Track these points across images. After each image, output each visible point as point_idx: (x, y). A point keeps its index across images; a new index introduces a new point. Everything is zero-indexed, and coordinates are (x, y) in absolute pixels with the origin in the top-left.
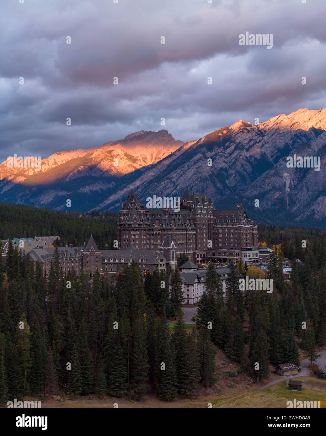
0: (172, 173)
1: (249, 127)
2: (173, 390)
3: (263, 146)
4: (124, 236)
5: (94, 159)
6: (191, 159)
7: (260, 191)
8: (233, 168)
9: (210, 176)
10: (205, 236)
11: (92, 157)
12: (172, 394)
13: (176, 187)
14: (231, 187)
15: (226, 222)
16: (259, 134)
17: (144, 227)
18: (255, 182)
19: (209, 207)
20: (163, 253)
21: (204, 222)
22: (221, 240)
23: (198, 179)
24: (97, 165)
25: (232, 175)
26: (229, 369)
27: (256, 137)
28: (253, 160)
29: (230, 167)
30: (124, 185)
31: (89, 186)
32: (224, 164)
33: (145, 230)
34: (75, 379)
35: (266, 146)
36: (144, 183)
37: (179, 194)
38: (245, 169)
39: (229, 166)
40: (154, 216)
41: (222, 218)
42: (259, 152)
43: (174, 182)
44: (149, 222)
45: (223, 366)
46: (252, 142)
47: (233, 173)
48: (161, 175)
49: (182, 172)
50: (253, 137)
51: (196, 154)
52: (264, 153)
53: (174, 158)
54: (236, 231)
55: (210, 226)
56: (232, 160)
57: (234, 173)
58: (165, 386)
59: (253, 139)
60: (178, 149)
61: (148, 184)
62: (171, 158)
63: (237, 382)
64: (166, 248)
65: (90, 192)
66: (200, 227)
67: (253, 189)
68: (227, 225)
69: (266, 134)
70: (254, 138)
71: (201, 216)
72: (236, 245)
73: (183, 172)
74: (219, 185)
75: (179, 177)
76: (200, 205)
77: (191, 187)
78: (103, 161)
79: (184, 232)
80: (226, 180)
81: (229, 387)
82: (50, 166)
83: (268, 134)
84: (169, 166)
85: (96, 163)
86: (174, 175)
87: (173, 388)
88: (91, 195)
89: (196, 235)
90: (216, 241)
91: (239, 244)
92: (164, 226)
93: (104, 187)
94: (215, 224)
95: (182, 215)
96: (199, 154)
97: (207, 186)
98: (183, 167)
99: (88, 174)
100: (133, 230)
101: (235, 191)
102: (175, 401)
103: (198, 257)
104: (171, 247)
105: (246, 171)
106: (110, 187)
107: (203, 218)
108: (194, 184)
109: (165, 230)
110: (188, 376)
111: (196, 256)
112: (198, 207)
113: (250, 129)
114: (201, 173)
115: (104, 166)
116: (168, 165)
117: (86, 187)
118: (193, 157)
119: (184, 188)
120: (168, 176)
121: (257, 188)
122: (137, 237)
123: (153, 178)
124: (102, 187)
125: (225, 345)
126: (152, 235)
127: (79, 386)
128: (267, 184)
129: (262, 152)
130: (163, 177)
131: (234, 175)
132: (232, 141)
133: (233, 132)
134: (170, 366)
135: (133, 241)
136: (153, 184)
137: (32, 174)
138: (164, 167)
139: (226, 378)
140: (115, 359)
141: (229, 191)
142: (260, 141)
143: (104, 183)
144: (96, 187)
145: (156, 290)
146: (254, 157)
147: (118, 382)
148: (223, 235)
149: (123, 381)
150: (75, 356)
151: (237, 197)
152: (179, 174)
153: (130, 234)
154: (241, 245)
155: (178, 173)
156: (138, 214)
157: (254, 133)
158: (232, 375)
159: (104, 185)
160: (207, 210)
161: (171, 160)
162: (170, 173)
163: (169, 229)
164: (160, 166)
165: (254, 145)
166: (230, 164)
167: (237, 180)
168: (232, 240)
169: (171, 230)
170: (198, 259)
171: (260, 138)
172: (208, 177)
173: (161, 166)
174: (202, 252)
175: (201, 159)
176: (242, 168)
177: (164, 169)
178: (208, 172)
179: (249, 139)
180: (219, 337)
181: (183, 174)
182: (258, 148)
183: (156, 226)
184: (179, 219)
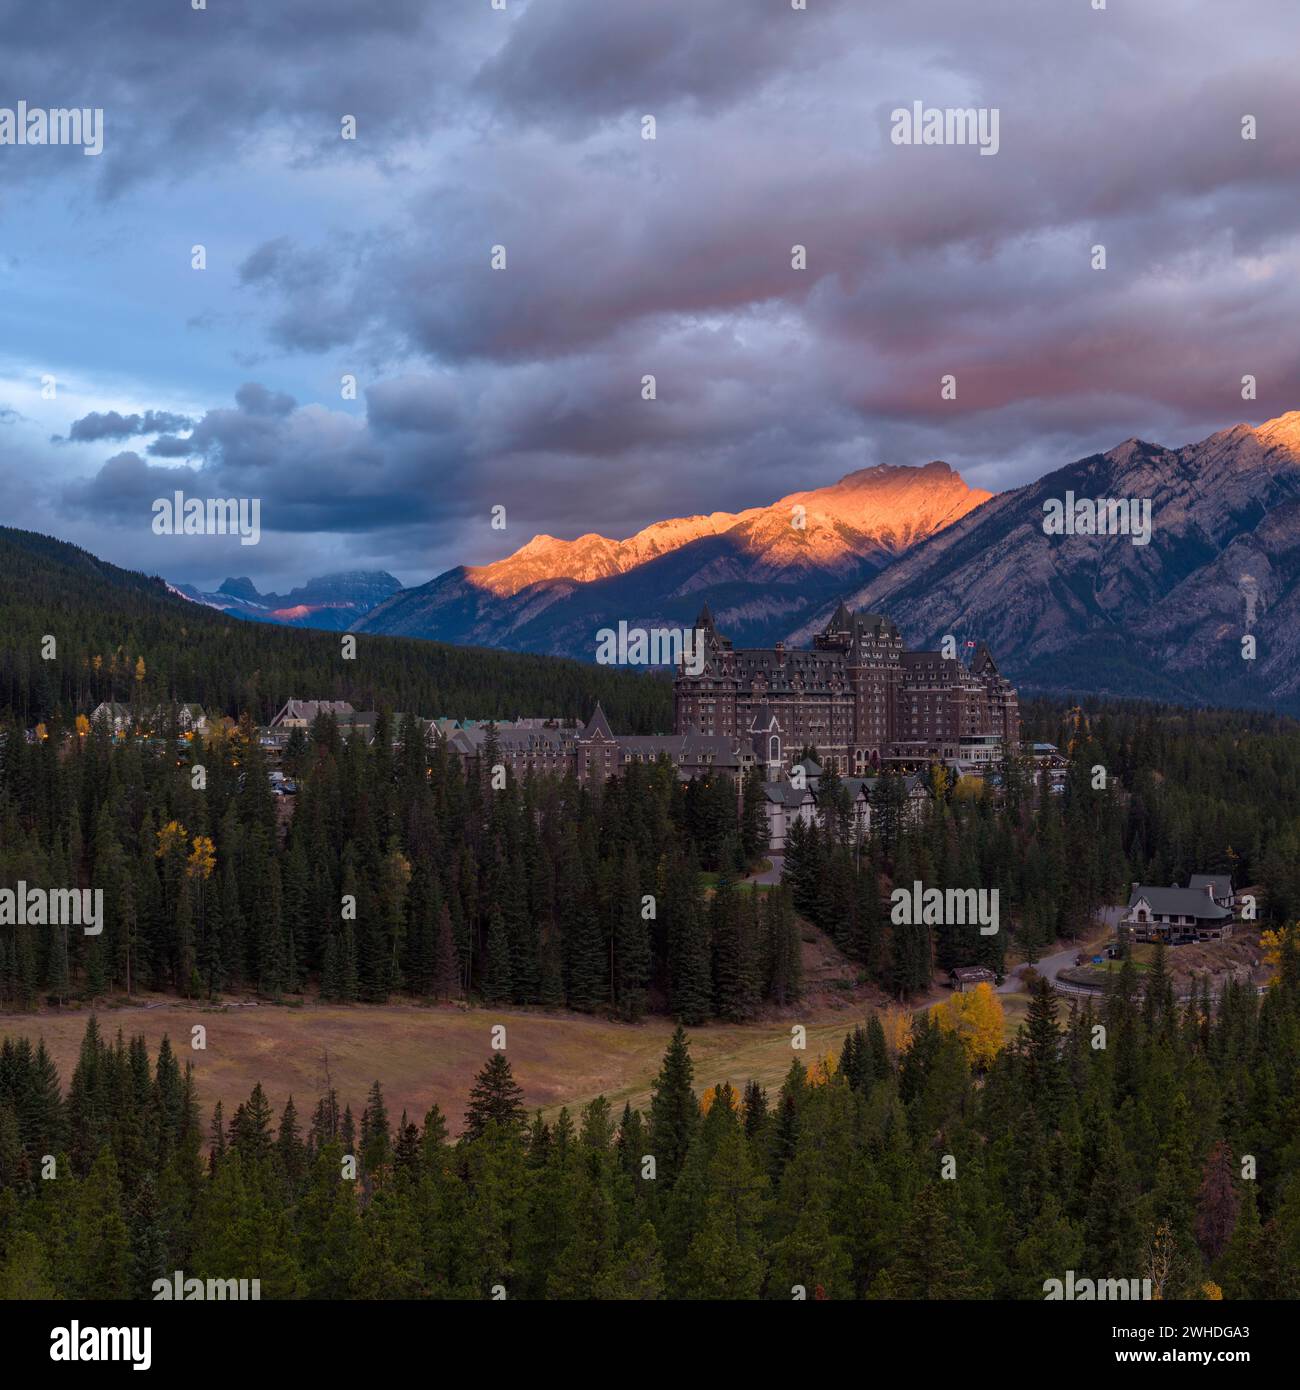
0: (952, 575)
1: (1155, 455)
2: (702, 1004)
3: (1191, 504)
4: (684, 710)
5: (753, 538)
6: (1003, 536)
7: (1179, 622)
8: (1114, 560)
9: (1053, 580)
10: (877, 711)
11: (749, 532)
12: (699, 1011)
13: (965, 609)
14: (1107, 611)
15: (927, 678)
16: (1183, 474)
17: (727, 688)
18: (1166, 598)
19: (891, 645)
20: (751, 743)
21: (876, 678)
22: (915, 721)
23: (1020, 588)
24: (761, 555)
25: (1111, 578)
26: (840, 973)
27: (1174, 482)
28: (1167, 541)
29: (1106, 559)
30: (828, 604)
31: (738, 608)
32: (1091, 550)
33: (730, 695)
34: (496, 969)
35: (1200, 504)
36: (880, 599)
37: (971, 628)
38: (1146, 564)
39: (1104, 557)
40: (752, 665)
41: (919, 670)
42: (1181, 521)
43: (958, 598)
44: (741, 678)
45: (827, 967)
46: (1164, 495)
47: (1112, 573)
48: (925, 579)
49: (979, 571)
50: (1165, 481)
51: (1017, 524)
52: (1195, 523)
53: (961, 534)
54: (948, 700)
55: (892, 689)
56: (1110, 540)
57: (1115, 574)
58: (685, 995)
59: (1165, 488)
60: (970, 513)
61: (890, 603)
62: (952, 534)
63: (852, 1000)
64: (759, 732)
65: (741, 624)
66: (866, 690)
67: (1162, 616)
68: (930, 687)
69: (1200, 475)
70: (1168, 484)
71: (869, 665)
72: (948, 732)
73: (982, 572)
74: (1075, 604)
75: (972, 584)
76: (866, 641)
77: (1003, 609)
78: (779, 544)
79: (825, 700)
80: (1094, 591)
81: (831, 1007)
82: (640, 558)
83: (1204, 475)
84: (945, 555)
85: (760, 548)
86: (958, 579)
87: (702, 1000)
88: (743, 631)
89: (854, 707)
90: (906, 722)
91: (955, 728)
92: (775, 686)
93: (779, 610)
94: (905, 684)
95: (822, 663)
96: (1024, 526)
97: (1044, 607)
98: (982, 559)
99: (737, 578)
100: (703, 695)
101: (1117, 619)
102: (707, 1026)
103: (859, 759)
104: (770, 730)
105: (1147, 570)
106: (794, 610)
107: (873, 669)
108: (1009, 603)
109: (777, 697)
110: (734, 978)
111: (855, 757)
112: (864, 644)
113: (1158, 461)
114: (1028, 573)
115: (781, 556)
116: (942, 553)
117: (730, 611)
118: (1008, 532)
119: (983, 613)
120: (942, 581)
121: (1171, 612)
122: (711, 710)
123: (903, 586)
124: (773, 611)
125: (838, 926)
126: (749, 707)
127: (505, 984)
128: (1196, 604)
129: (1189, 520)
130: (929, 585)
131: (1115, 580)
132: (1111, 490)
133: (1114, 468)
134: (696, 954)
135: (703, 719)
136: (903, 601)
137: (594, 578)
138: (932, 559)
139: (829, 991)
140: (582, 935)
141: (1102, 621)
142: (1184, 492)
143: (779, 600)
144: (757, 611)
145: (707, 813)
146: (1168, 534)
147: (586, 981)
148: (921, 710)
149: (597, 979)
150: (498, 924)
151: (1119, 637)
152: (970, 576)
153: (695, 704)
154: (957, 732)
155: (967, 573)
156: (714, 660)
157: (1169, 472)
158: (843, 986)
159: (778, 604)
160: (886, 652)
161: (951, 539)
162: (949, 573)
163: (788, 695)
164: (921, 556)
165: (1167, 500)
166: (1106, 551)
167: (1122, 592)
168: (939, 721)
169: (792, 695)
170: (857, 763)
171: (1185, 484)
172: (1047, 584)
173: (925, 555)
174: (871, 748)
175: (1031, 537)
176: (1138, 562)
177: (933, 563)
178: (1046, 572)
179: (1155, 486)
180: (825, 909)
181: (981, 575)
182: (1179, 509)
183: (756, 686)
184: (814, 673)
